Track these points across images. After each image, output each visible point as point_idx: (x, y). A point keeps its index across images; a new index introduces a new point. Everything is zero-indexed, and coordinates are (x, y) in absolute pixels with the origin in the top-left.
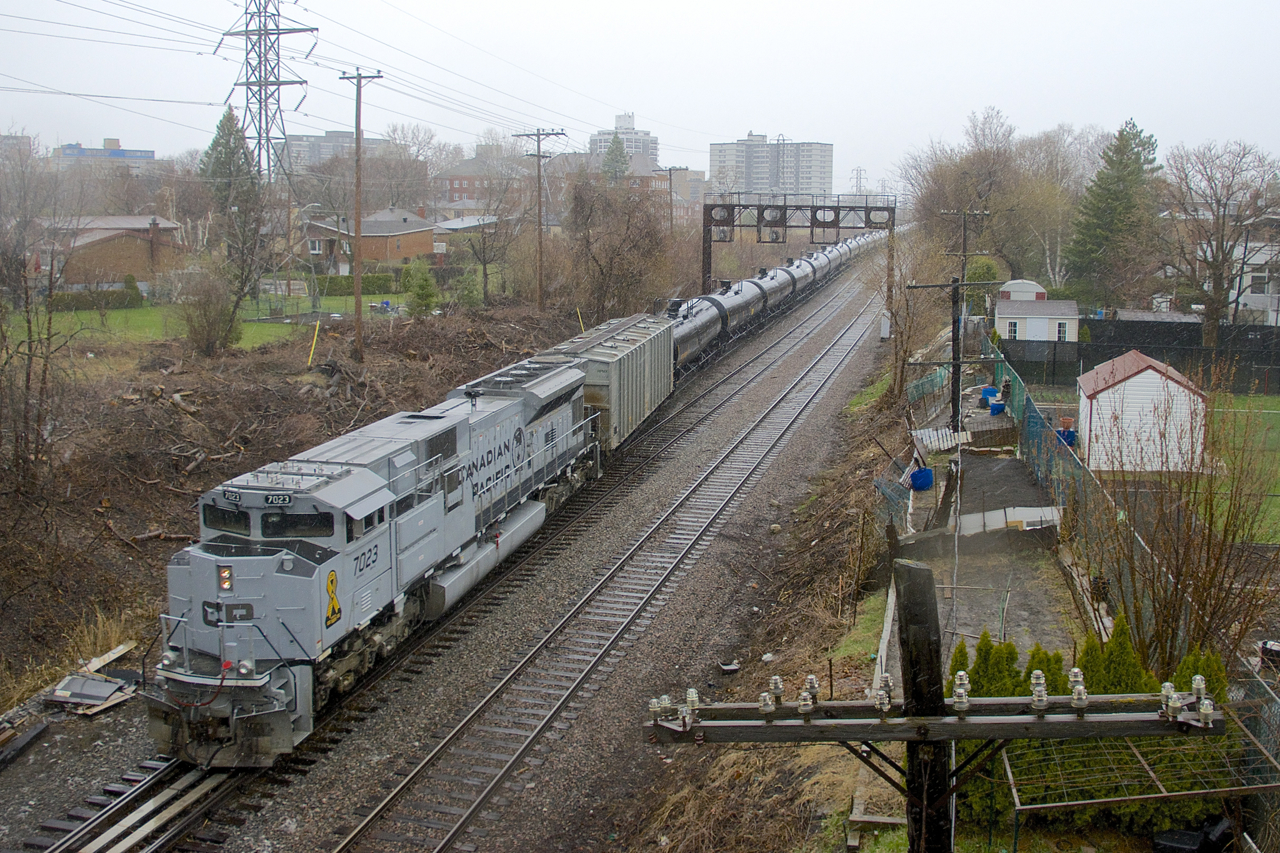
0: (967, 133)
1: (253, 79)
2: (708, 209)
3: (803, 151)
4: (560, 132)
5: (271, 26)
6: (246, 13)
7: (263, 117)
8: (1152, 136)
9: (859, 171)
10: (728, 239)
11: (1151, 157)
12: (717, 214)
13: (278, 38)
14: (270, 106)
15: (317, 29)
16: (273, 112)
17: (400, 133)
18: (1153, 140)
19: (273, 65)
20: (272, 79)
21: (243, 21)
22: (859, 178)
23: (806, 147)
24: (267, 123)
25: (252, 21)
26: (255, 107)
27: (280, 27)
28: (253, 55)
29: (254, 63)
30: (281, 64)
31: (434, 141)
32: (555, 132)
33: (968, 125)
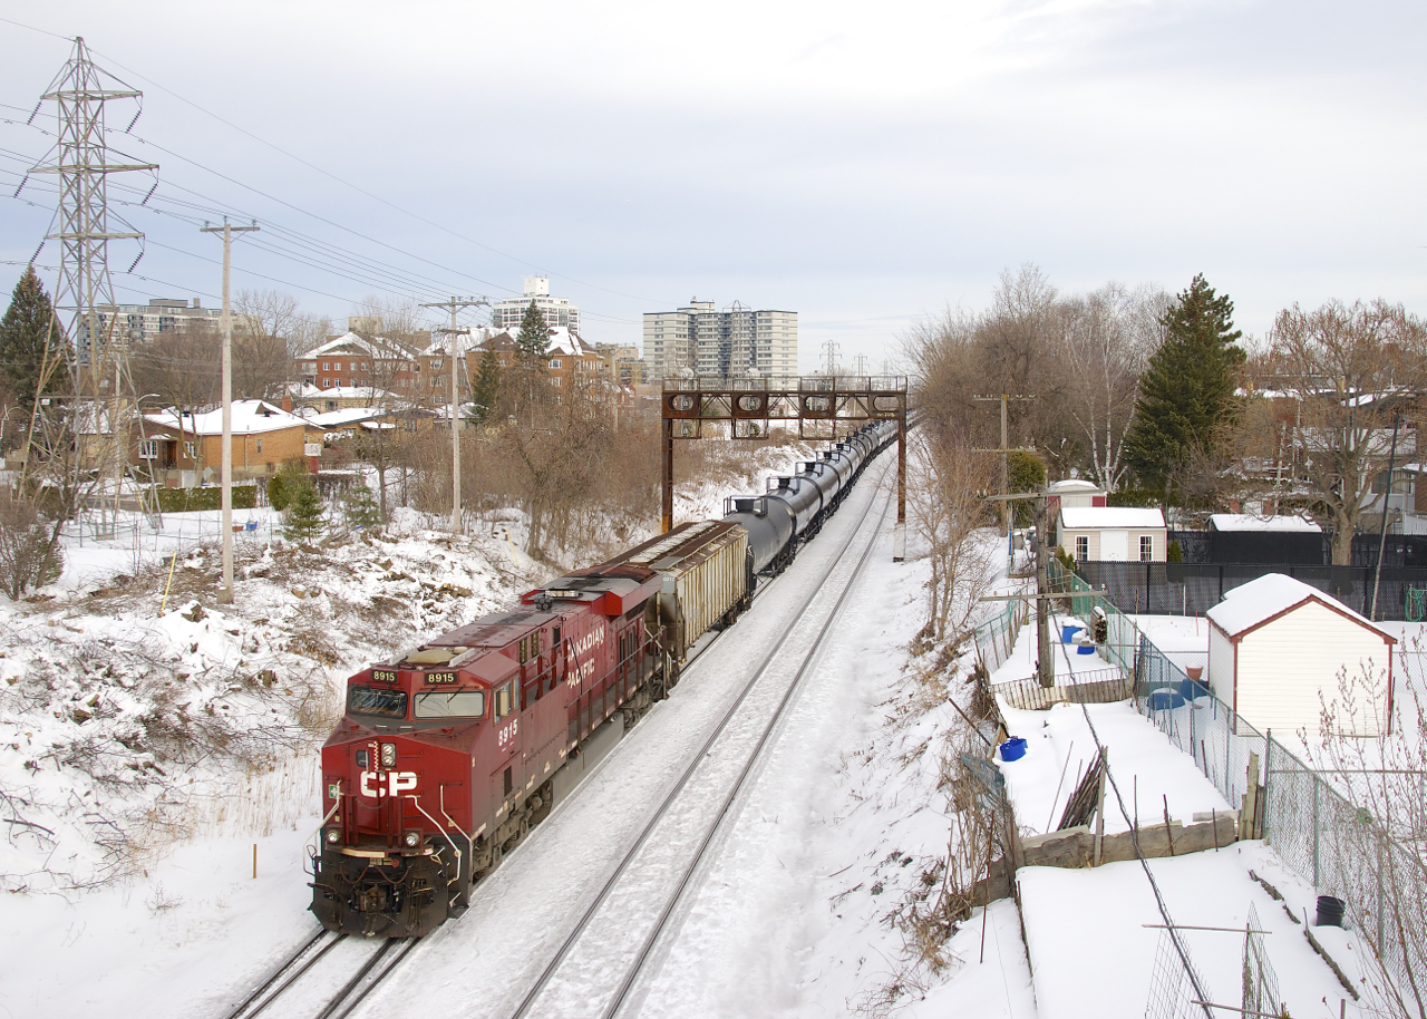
0: (998, 294)
1: (70, 231)
2: (669, 398)
3: (760, 321)
4: (482, 300)
5: (94, 161)
6: (60, 143)
7: (85, 281)
8: (1227, 297)
9: (831, 345)
10: (694, 435)
11: (1226, 323)
12: (681, 404)
13: (103, 177)
14: (94, 267)
15: (158, 167)
16: (99, 274)
17: (251, 301)
18: (1228, 302)
19: (97, 213)
20: (96, 231)
21: (56, 153)
22: (831, 355)
23: (764, 316)
24: (90, 288)
25: (69, 154)
26: (73, 268)
27: (107, 164)
28: (69, 199)
29: (72, 209)
30: (108, 211)
31: (296, 312)
32: (475, 301)
33: (1000, 286)
